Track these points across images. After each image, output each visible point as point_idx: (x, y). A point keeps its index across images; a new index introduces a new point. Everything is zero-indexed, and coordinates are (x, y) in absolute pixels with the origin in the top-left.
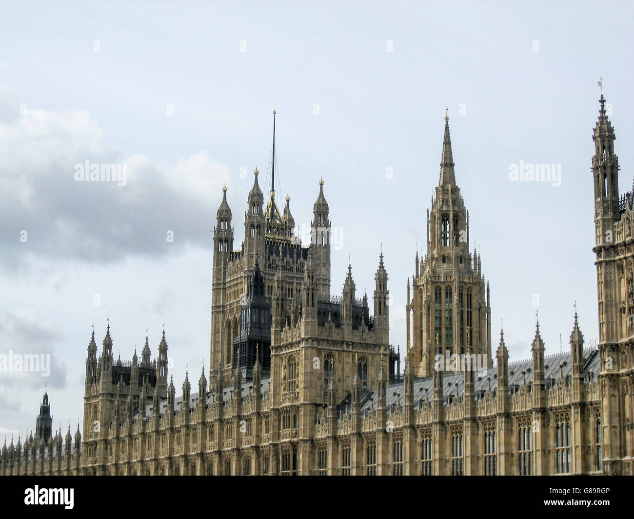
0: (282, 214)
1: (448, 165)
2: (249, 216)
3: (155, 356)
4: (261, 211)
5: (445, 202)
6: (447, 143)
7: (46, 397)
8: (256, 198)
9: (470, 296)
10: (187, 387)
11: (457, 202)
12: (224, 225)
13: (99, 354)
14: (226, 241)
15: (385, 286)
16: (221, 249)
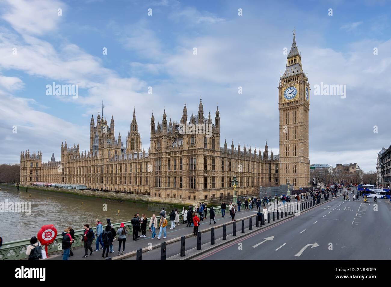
0: (105, 121)
1: (134, 116)
2: (98, 121)
3: (76, 147)
4: (100, 120)
5: (134, 123)
6: (134, 112)
7: (53, 154)
8: (99, 117)
9: (138, 140)
10: (82, 154)
11: (136, 123)
12: (92, 122)
13: (64, 147)
14: (93, 125)
15: (120, 138)
16: (92, 126)
